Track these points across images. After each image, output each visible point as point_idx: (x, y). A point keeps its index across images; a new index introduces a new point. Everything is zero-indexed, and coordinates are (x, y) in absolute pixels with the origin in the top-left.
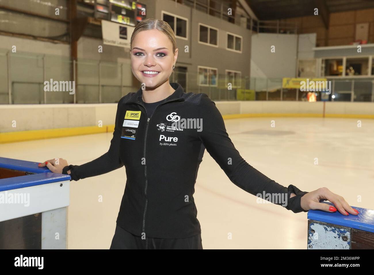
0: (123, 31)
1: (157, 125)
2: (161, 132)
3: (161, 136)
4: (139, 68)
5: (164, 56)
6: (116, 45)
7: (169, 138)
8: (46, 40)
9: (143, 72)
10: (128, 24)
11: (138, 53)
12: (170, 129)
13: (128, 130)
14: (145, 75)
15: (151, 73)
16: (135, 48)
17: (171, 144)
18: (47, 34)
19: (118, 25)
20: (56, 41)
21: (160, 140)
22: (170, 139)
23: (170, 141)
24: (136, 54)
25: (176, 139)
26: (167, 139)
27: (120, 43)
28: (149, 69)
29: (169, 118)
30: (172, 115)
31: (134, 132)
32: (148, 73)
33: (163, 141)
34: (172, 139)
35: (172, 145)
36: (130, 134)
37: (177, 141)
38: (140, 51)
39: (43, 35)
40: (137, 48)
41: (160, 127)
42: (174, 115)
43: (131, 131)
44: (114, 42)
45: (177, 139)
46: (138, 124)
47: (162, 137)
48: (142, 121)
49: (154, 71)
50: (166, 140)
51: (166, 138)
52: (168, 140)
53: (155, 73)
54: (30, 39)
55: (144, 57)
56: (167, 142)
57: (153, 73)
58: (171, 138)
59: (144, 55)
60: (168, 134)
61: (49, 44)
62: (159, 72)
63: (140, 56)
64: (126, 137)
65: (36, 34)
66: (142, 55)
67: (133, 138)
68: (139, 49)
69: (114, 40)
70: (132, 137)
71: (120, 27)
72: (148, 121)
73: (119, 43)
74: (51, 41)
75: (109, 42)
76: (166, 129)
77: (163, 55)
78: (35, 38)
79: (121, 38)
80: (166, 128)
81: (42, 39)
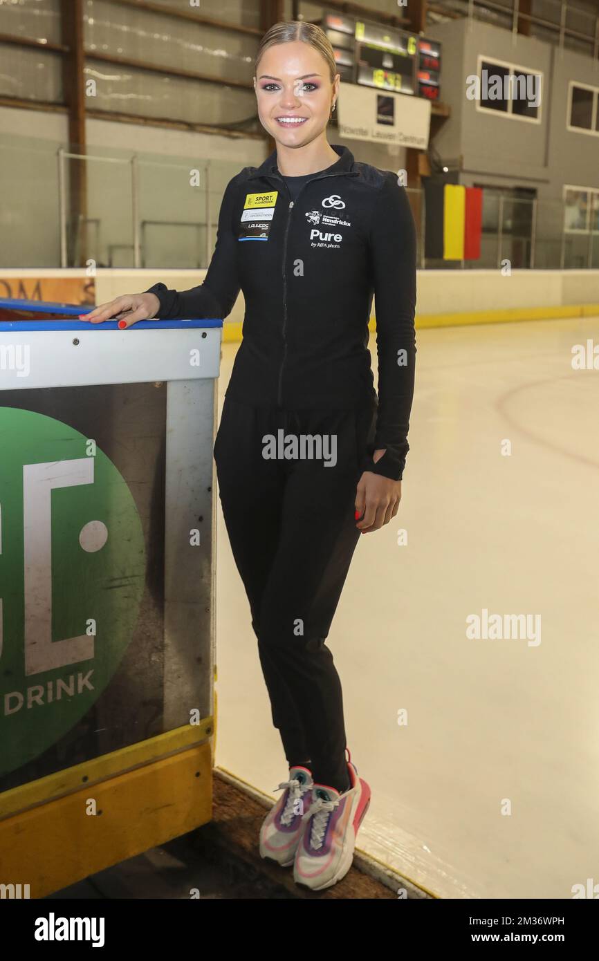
0: (386, 108)
1: (307, 214)
2: (312, 226)
3: (313, 231)
4: (271, 112)
5: (314, 89)
6: (368, 138)
7: (326, 234)
8: (215, 131)
9: (277, 119)
10: (398, 89)
11: (269, 85)
12: (328, 221)
13: (253, 226)
14: (282, 125)
15: (292, 120)
16: (263, 77)
17: (331, 246)
18: (216, 117)
19: (375, 93)
20: (235, 134)
21: (312, 238)
22: (328, 237)
23: (329, 240)
24: (265, 87)
25: (338, 238)
26: (323, 237)
27: (379, 135)
28: (289, 113)
29: (327, 203)
30: (333, 198)
31: (266, 227)
32: (288, 120)
33: (317, 240)
34: (332, 238)
35: (333, 246)
36: (259, 232)
37: (340, 241)
38: (273, 82)
39: (207, 121)
40: (267, 77)
41: (312, 217)
42: (335, 199)
43: (260, 226)
44: (364, 133)
45: (341, 237)
46: (273, 214)
47: (315, 233)
48: (280, 208)
49: (298, 117)
50: (321, 238)
51: (321, 234)
52: (325, 239)
53: (300, 120)
54: (181, 130)
55: (280, 92)
56: (324, 242)
57: (296, 120)
58: (330, 235)
59: (280, 89)
60: (324, 229)
61: (221, 140)
62: (307, 119)
63: (273, 92)
64: (249, 238)
65: (193, 119)
66: (277, 88)
67: (263, 237)
68: (271, 78)
69: (364, 128)
70: (261, 236)
71: (379, 97)
72: (291, 207)
73: (375, 134)
74: (226, 132)
75: (352, 131)
76: (321, 220)
77: (313, 87)
78: (191, 127)
79: (380, 122)
80: (321, 218)
81: (205, 129)
